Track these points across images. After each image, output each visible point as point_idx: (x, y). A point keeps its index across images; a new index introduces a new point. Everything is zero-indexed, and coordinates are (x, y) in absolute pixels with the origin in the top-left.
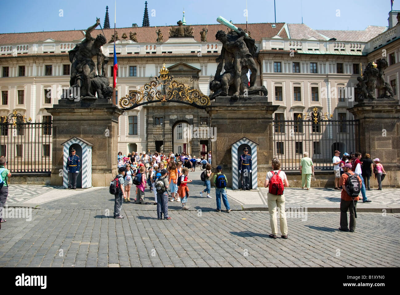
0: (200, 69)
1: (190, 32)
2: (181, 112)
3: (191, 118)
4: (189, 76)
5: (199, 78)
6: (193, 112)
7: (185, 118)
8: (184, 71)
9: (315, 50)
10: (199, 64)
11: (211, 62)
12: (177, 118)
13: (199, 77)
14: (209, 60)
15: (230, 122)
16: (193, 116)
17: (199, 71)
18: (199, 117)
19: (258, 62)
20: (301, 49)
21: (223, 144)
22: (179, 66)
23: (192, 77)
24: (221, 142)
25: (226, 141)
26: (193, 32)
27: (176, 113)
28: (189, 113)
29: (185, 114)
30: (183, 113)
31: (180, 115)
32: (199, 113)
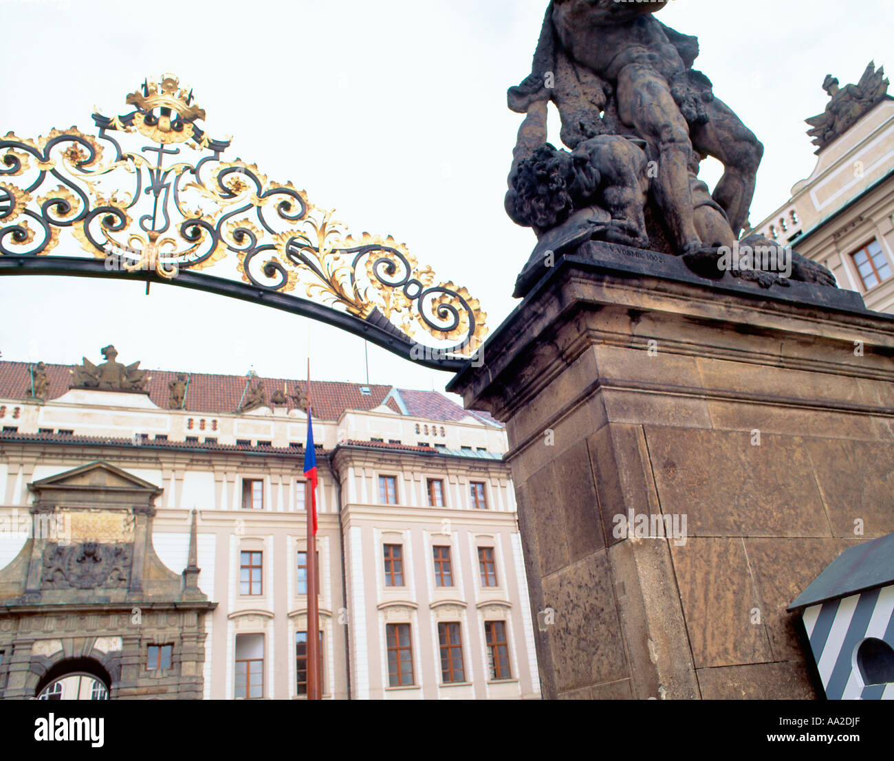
0: (160, 487)
1: (139, 381)
2: (82, 628)
3: (114, 649)
4: (123, 506)
5: (153, 515)
6: (123, 626)
7: (93, 649)
8: (108, 491)
9: (478, 449)
10: (159, 472)
11: (194, 467)
12: (63, 651)
13: (155, 511)
14: (192, 460)
15: (725, 419)
16: (124, 639)
17: (156, 492)
18: (144, 643)
19: (333, 473)
20: (443, 446)
21: (730, 596)
22: (93, 474)
23: (131, 511)
24: (706, 583)
25: (744, 574)
26: (146, 381)
27: (61, 634)
28: (109, 629)
29: (94, 634)
30: (88, 631)
31: (73, 638)
32: (147, 630)
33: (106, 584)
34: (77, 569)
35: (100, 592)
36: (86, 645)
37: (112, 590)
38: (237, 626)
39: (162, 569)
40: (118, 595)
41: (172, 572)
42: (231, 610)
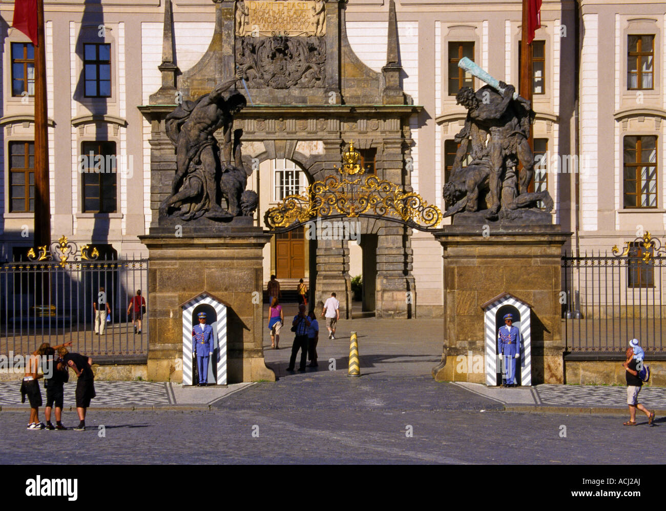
2: (282, 130)
6: (322, 130)
7: (295, 152)
12: (266, 152)
15: (481, 263)
21: (469, 303)
24: (464, 299)
25: (474, 298)
27: (262, 135)
28: (309, 133)
29: (294, 136)
30: (288, 133)
31: (274, 140)
32: (347, 134)
33: (301, 83)
34: (269, 67)
35: (295, 92)
36: (288, 147)
37: (308, 90)
38: (446, 131)
39: (359, 65)
40: (313, 95)
41: (370, 69)
42: (439, 112)
